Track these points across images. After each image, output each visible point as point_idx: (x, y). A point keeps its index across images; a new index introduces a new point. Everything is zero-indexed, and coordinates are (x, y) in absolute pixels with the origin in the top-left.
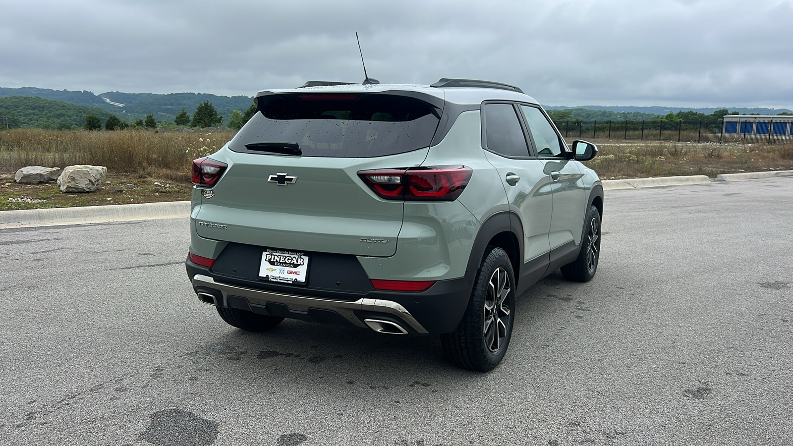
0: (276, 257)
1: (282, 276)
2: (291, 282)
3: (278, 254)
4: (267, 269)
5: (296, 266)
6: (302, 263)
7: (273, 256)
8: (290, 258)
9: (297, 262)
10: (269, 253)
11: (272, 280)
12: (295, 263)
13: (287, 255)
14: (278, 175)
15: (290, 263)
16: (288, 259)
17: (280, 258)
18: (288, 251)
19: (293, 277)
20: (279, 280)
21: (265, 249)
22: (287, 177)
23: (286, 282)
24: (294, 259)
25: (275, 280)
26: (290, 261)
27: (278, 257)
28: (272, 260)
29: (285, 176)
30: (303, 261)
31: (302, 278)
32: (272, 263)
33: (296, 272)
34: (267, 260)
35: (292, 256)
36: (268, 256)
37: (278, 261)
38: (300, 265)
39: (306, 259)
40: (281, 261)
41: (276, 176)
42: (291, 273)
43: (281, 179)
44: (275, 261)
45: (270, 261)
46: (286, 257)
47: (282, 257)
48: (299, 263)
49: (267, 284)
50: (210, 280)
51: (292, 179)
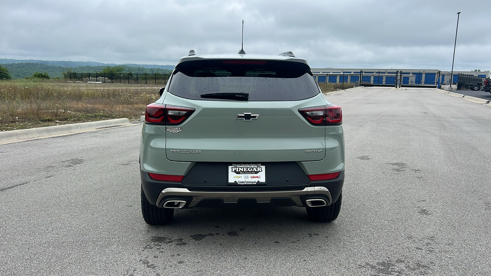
0: (240, 169)
1: (247, 180)
2: (256, 184)
3: (241, 167)
4: (234, 177)
5: (257, 173)
6: (261, 170)
7: (237, 168)
8: (251, 168)
9: (257, 170)
10: (234, 166)
11: (240, 184)
12: (256, 170)
13: (248, 166)
14: (245, 114)
15: (252, 171)
16: (250, 169)
17: (244, 169)
18: (249, 163)
19: (256, 180)
20: (245, 184)
21: (231, 164)
22: (252, 115)
23: (251, 184)
24: (254, 168)
25: (242, 184)
26: (251, 170)
27: (241, 168)
28: (237, 171)
29: (250, 115)
30: (261, 169)
31: (263, 179)
32: (238, 173)
33: (258, 177)
34: (233, 171)
35: (253, 167)
36: (233, 168)
37: (243, 171)
38: (260, 171)
39: (263, 168)
40: (245, 171)
41: (244, 115)
42: (254, 177)
43: (248, 117)
44: (240, 171)
45: (235, 171)
46: (248, 168)
47: (245, 168)
48: (258, 170)
49: (236, 187)
50: (186, 190)
51: (256, 116)
